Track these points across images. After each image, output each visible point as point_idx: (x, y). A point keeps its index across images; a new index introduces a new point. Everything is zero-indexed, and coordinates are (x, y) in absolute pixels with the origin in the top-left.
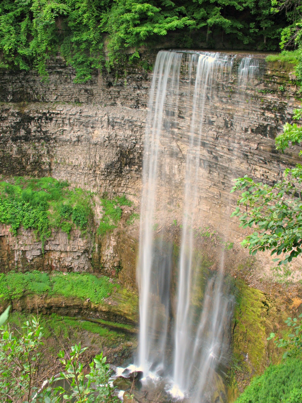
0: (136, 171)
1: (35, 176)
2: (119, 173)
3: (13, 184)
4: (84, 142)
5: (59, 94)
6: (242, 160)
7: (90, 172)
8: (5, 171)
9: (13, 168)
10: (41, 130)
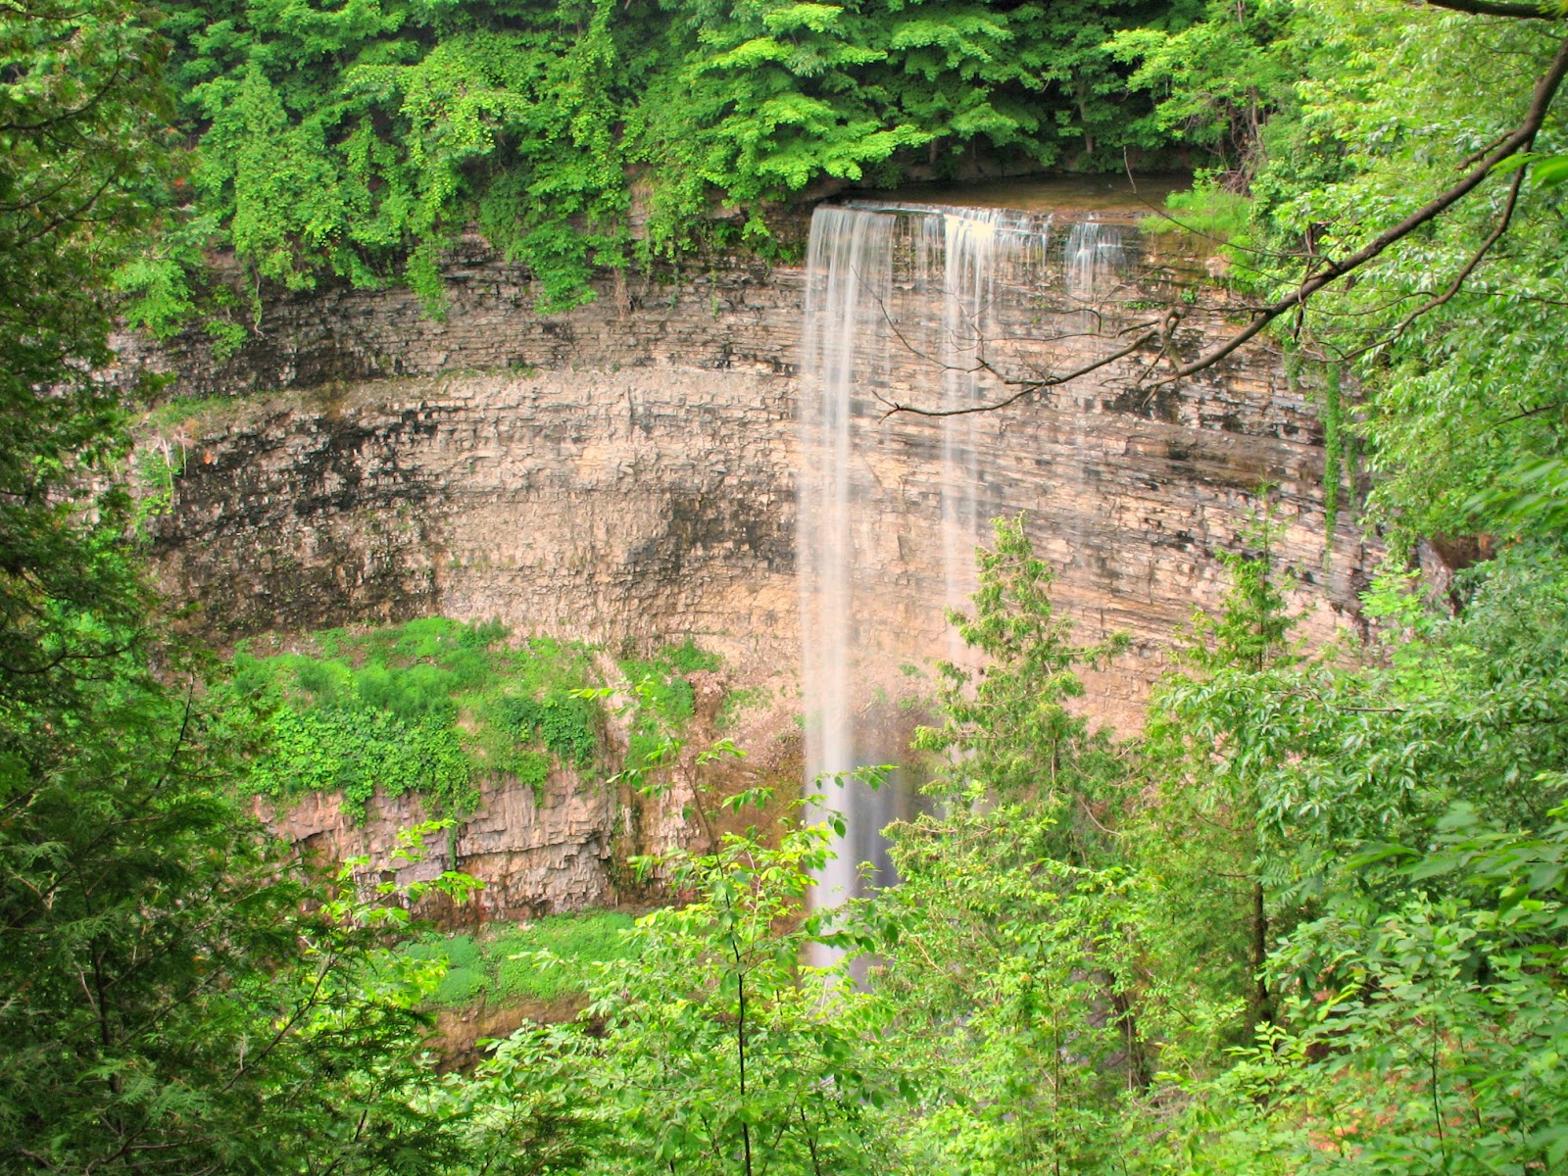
0: (726, 558)
1: (381, 621)
2: (672, 573)
3: (316, 657)
4: (547, 490)
5: (454, 346)
6: (1081, 487)
7: (578, 581)
8: (280, 620)
9: (308, 604)
10: (396, 468)
